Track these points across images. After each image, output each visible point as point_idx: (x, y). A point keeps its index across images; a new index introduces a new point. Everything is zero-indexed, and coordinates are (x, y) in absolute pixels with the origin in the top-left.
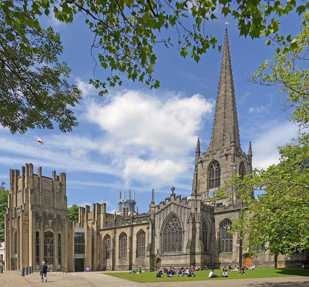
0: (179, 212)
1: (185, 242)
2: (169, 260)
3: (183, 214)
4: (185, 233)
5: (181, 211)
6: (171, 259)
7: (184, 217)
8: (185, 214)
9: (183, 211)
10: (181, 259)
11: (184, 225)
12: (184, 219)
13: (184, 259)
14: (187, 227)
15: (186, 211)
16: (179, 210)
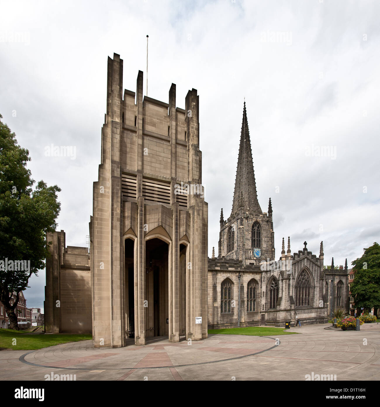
0: (311, 268)
1: (315, 297)
2: (303, 314)
3: (314, 270)
4: (316, 288)
5: (312, 267)
6: (305, 313)
7: (315, 273)
8: (315, 271)
9: (314, 268)
10: (312, 313)
11: (315, 281)
12: (315, 276)
13: (314, 313)
14: (317, 283)
15: (316, 269)
16: (311, 266)
